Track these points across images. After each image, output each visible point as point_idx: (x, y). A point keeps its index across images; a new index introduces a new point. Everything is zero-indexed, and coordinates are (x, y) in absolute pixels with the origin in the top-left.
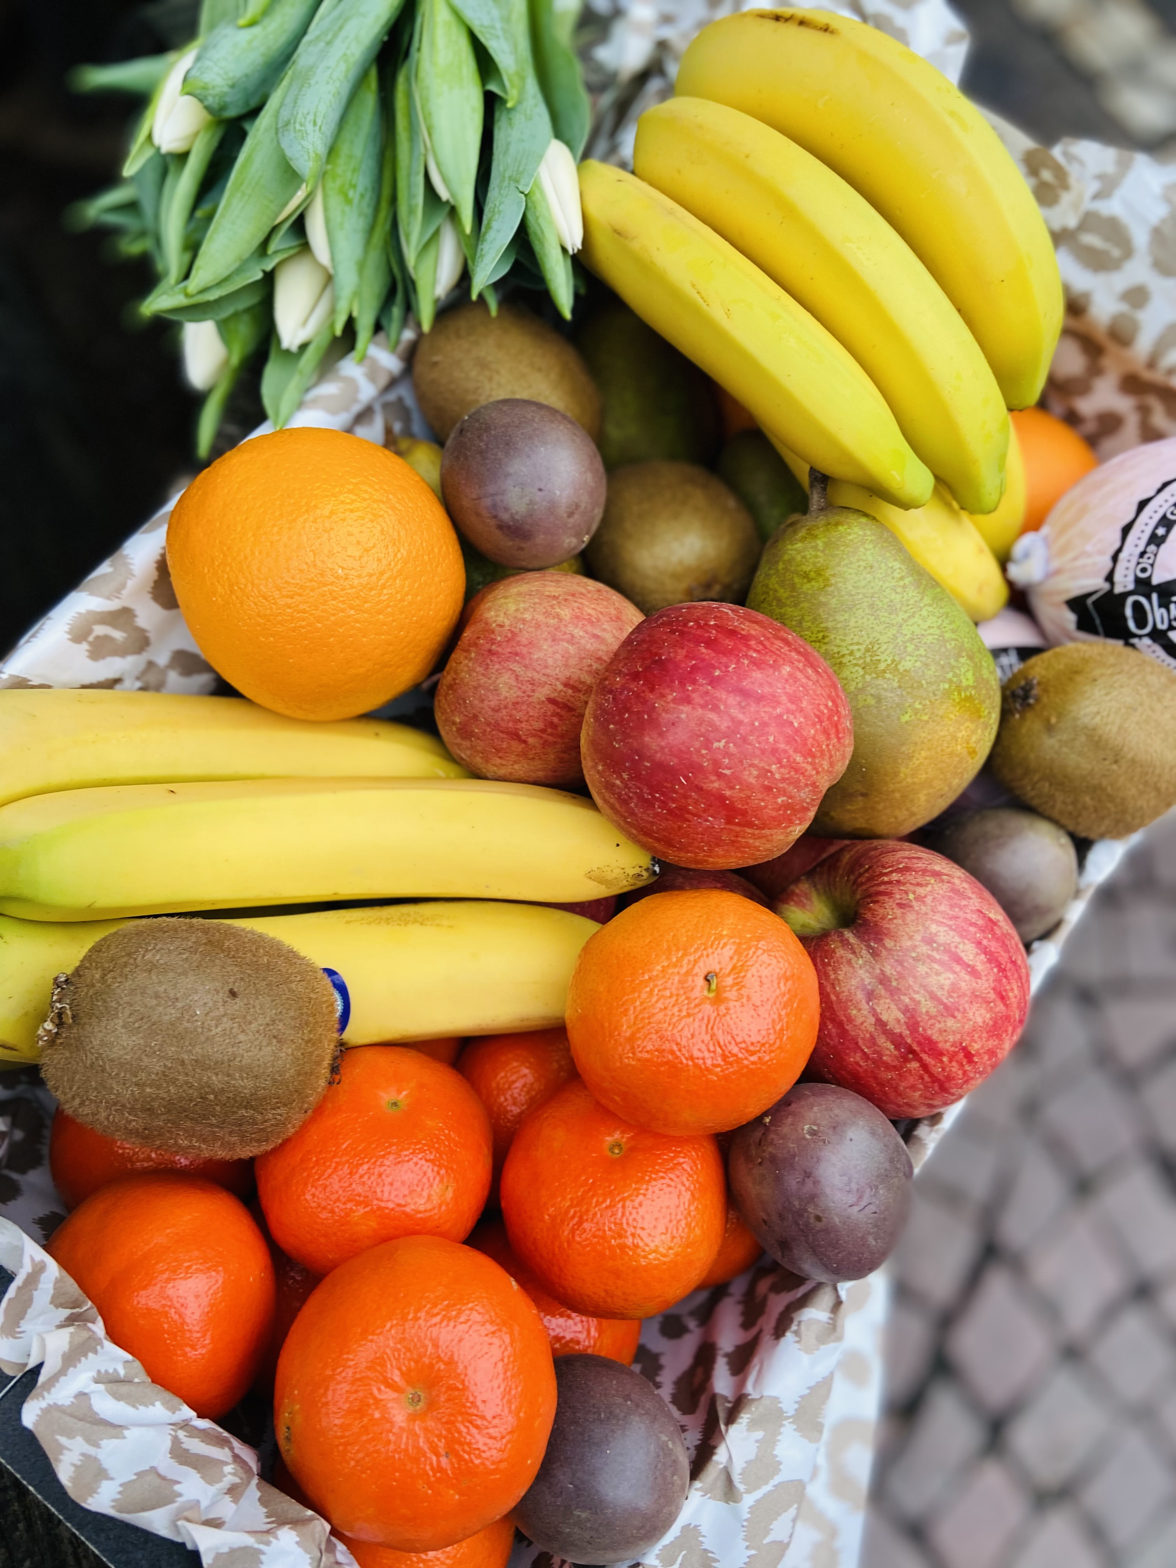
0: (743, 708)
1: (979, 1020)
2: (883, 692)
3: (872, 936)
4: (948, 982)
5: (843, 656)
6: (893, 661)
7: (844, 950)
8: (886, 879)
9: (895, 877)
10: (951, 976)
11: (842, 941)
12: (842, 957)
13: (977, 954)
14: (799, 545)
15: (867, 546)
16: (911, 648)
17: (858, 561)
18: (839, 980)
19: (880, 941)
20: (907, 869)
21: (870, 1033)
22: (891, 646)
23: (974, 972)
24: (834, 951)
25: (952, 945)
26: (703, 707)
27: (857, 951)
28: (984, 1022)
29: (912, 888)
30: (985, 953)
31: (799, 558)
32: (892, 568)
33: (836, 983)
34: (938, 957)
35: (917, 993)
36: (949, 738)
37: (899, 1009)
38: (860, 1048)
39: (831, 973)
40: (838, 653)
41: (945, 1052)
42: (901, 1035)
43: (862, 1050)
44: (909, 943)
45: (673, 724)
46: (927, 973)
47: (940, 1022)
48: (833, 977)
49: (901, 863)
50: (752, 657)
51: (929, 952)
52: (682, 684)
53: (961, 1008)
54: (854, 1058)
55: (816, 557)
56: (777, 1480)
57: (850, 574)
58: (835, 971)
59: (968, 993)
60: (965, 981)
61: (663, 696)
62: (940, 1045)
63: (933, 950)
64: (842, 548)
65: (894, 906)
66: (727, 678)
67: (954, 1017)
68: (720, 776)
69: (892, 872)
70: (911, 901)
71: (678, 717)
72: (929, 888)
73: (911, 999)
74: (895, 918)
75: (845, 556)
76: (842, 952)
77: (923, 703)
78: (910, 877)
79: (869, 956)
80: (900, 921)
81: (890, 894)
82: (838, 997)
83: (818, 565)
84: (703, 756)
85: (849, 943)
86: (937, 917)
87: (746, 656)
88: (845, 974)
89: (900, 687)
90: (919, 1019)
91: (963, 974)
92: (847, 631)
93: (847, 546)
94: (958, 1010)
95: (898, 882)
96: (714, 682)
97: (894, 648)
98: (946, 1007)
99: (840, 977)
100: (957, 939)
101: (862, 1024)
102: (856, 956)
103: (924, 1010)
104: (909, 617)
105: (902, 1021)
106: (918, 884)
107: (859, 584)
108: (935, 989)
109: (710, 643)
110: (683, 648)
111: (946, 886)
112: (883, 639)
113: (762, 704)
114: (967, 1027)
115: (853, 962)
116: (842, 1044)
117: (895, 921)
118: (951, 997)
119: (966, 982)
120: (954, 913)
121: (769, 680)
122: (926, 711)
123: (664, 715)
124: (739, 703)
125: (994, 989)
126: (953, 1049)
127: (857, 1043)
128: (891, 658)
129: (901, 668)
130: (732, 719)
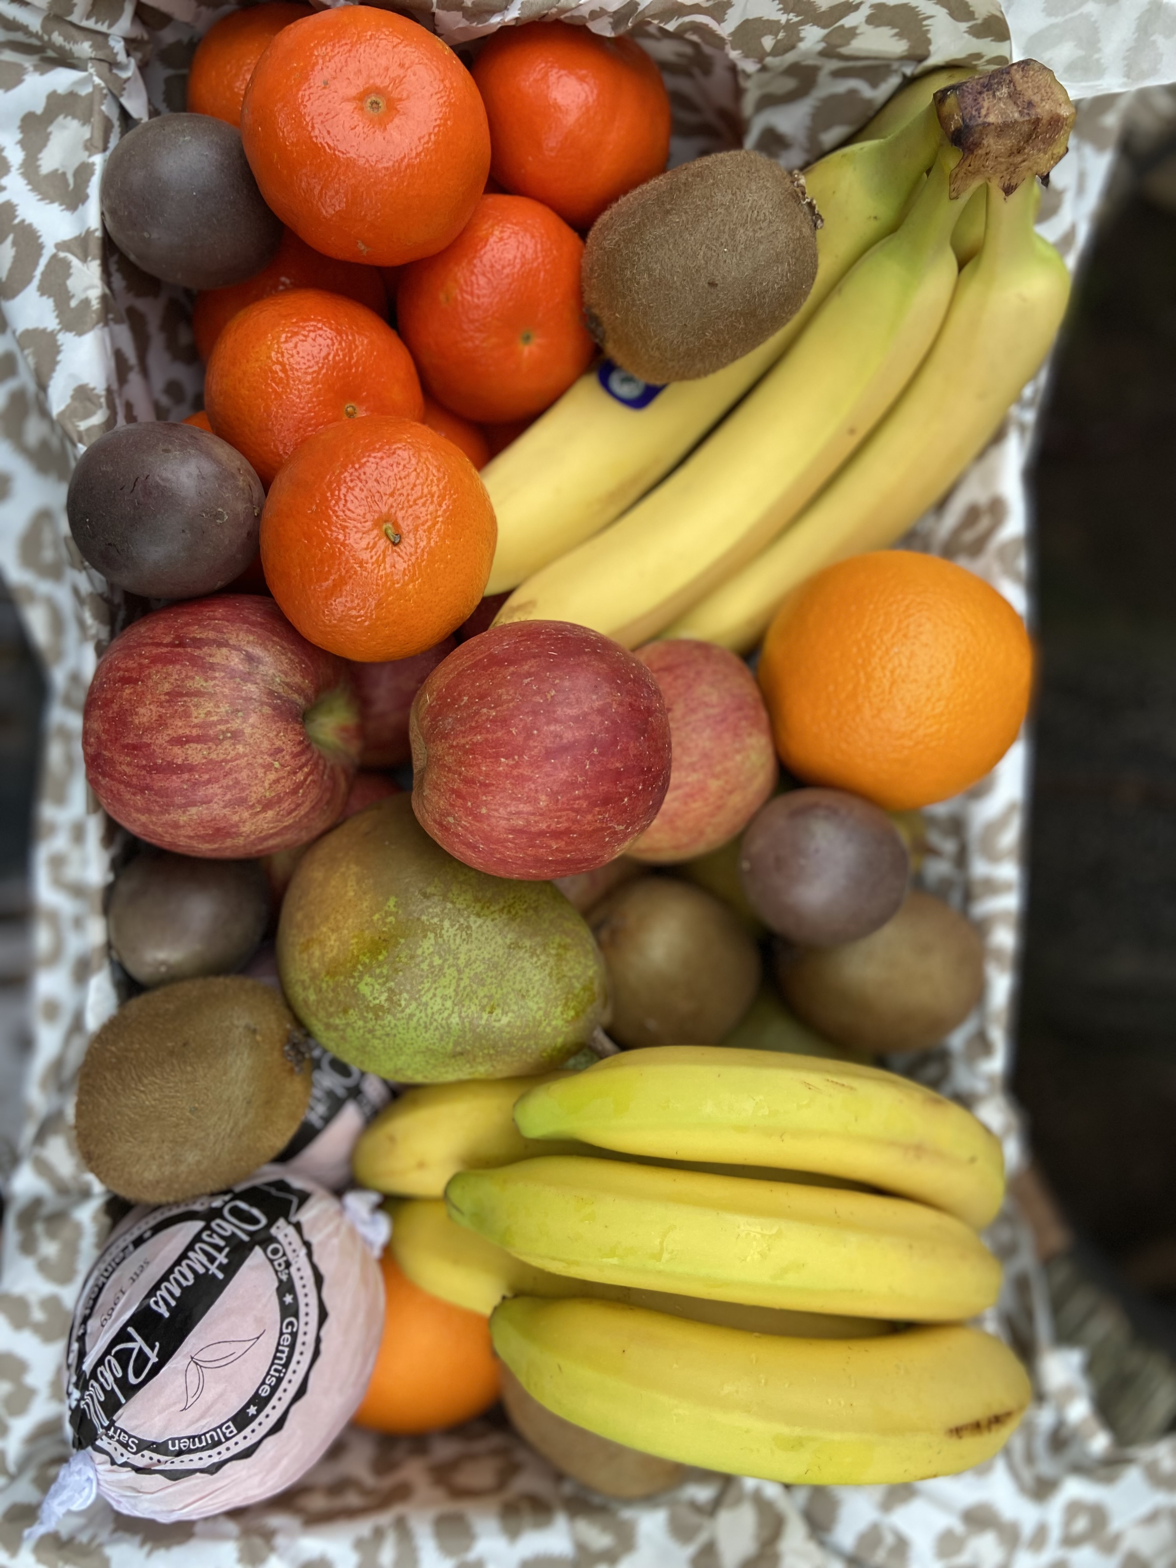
0: (556, 736)
1: (141, 710)
2: (428, 903)
3: (283, 708)
4: (195, 714)
5: (482, 908)
6: (441, 936)
7: (296, 683)
8: (306, 770)
9: (300, 776)
10: (196, 721)
11: (303, 691)
12: (294, 675)
13: (186, 759)
14: (590, 973)
15: (541, 1013)
16: (437, 961)
17: (538, 992)
18: (283, 654)
19: (275, 708)
20: (294, 792)
21: (225, 633)
22: (453, 947)
23: (180, 741)
24: (303, 677)
25: (214, 747)
26: (585, 715)
27: (286, 688)
28: (137, 714)
29: (282, 773)
30: (179, 767)
31: (583, 960)
32: (507, 1013)
33: (283, 651)
34: (219, 727)
35: (214, 686)
36: (341, 925)
37: (218, 664)
38: (223, 620)
39: (292, 657)
40: (488, 908)
41: (152, 665)
42: (199, 648)
43: (219, 620)
44: (251, 721)
45: (596, 687)
46: (219, 707)
47: (176, 680)
48: (289, 655)
49: (302, 796)
50: (578, 789)
51: (229, 725)
52: (614, 722)
53: (167, 705)
54: (220, 612)
55: (571, 969)
56: (36, 282)
57: (535, 975)
58: (291, 660)
59: (169, 721)
60: (181, 727)
61: (621, 704)
62: (160, 666)
63: (227, 729)
64: (558, 992)
65: (284, 747)
66: (584, 752)
67: (167, 694)
68: (529, 674)
69: (305, 779)
70: (275, 760)
71: (597, 693)
72: (266, 784)
73: (215, 678)
74: (277, 735)
75: (551, 986)
76: (297, 680)
77: (388, 926)
78: (287, 785)
79: (274, 689)
80: (271, 735)
81: (295, 756)
82: (273, 641)
83: (564, 963)
84: (555, 678)
85: (296, 691)
86: (243, 762)
87: (583, 785)
88: (281, 662)
89: (419, 919)
90: (195, 669)
91: (187, 732)
92: (497, 929)
93: (556, 998)
94: (168, 701)
95: (295, 773)
96: (592, 742)
97: (449, 948)
98: (181, 695)
99: (283, 657)
100: (213, 756)
101: (238, 636)
102: (284, 682)
103: (197, 678)
104: (458, 986)
105: (207, 658)
106: (277, 781)
107: (521, 973)
108: (201, 700)
109: (618, 775)
110: (634, 756)
111: (253, 799)
112: (464, 948)
113: (544, 751)
114: (149, 696)
115: (282, 676)
116: (238, 615)
117: (275, 733)
118: (183, 705)
119: (179, 727)
120: (231, 777)
121: (552, 778)
122: (380, 923)
123: (609, 690)
124: (561, 737)
125: (149, 745)
126: (147, 672)
127: (228, 621)
128: (445, 937)
129: (431, 935)
130: (556, 721)
